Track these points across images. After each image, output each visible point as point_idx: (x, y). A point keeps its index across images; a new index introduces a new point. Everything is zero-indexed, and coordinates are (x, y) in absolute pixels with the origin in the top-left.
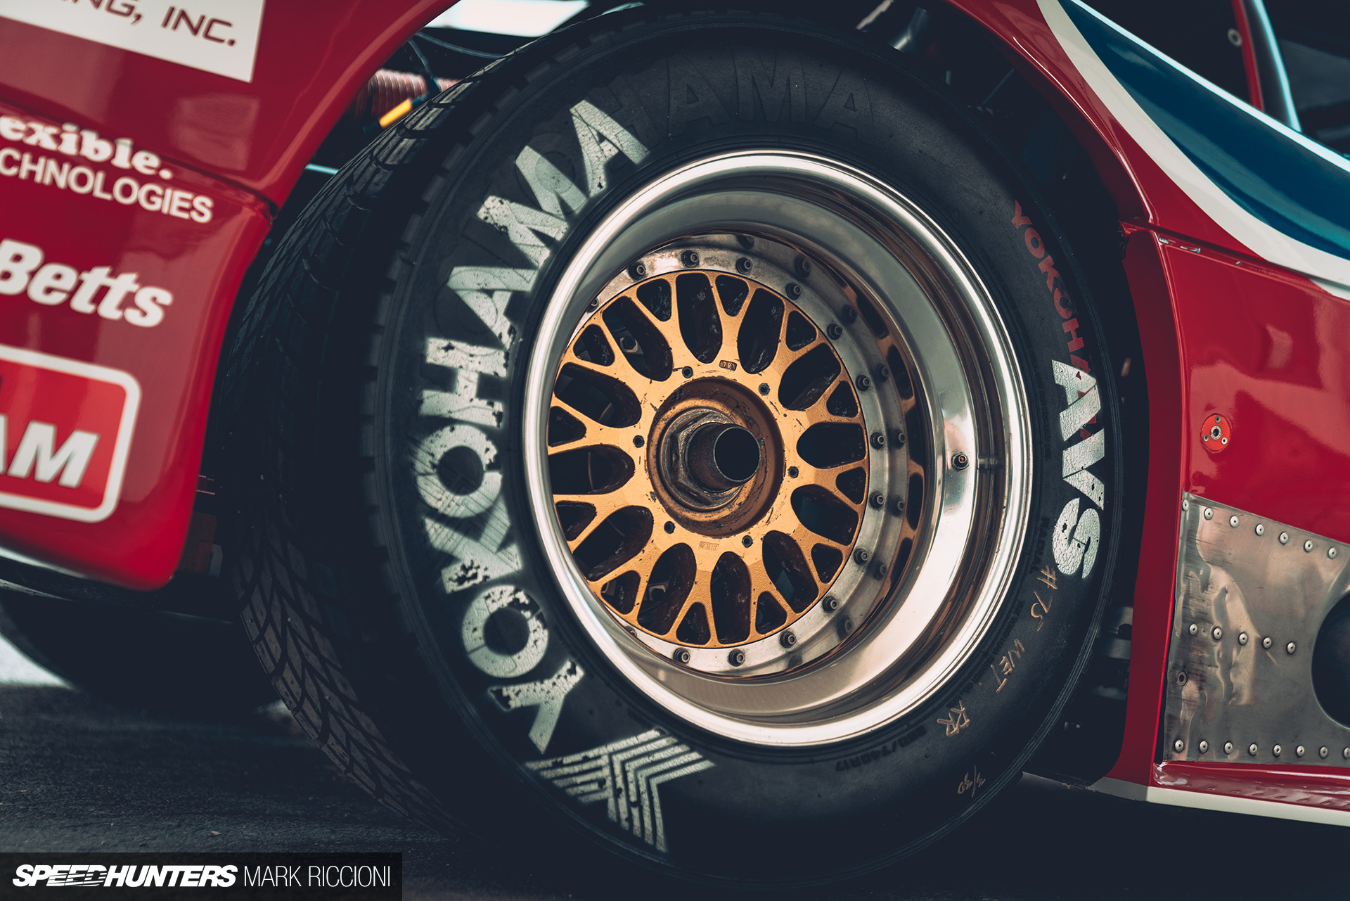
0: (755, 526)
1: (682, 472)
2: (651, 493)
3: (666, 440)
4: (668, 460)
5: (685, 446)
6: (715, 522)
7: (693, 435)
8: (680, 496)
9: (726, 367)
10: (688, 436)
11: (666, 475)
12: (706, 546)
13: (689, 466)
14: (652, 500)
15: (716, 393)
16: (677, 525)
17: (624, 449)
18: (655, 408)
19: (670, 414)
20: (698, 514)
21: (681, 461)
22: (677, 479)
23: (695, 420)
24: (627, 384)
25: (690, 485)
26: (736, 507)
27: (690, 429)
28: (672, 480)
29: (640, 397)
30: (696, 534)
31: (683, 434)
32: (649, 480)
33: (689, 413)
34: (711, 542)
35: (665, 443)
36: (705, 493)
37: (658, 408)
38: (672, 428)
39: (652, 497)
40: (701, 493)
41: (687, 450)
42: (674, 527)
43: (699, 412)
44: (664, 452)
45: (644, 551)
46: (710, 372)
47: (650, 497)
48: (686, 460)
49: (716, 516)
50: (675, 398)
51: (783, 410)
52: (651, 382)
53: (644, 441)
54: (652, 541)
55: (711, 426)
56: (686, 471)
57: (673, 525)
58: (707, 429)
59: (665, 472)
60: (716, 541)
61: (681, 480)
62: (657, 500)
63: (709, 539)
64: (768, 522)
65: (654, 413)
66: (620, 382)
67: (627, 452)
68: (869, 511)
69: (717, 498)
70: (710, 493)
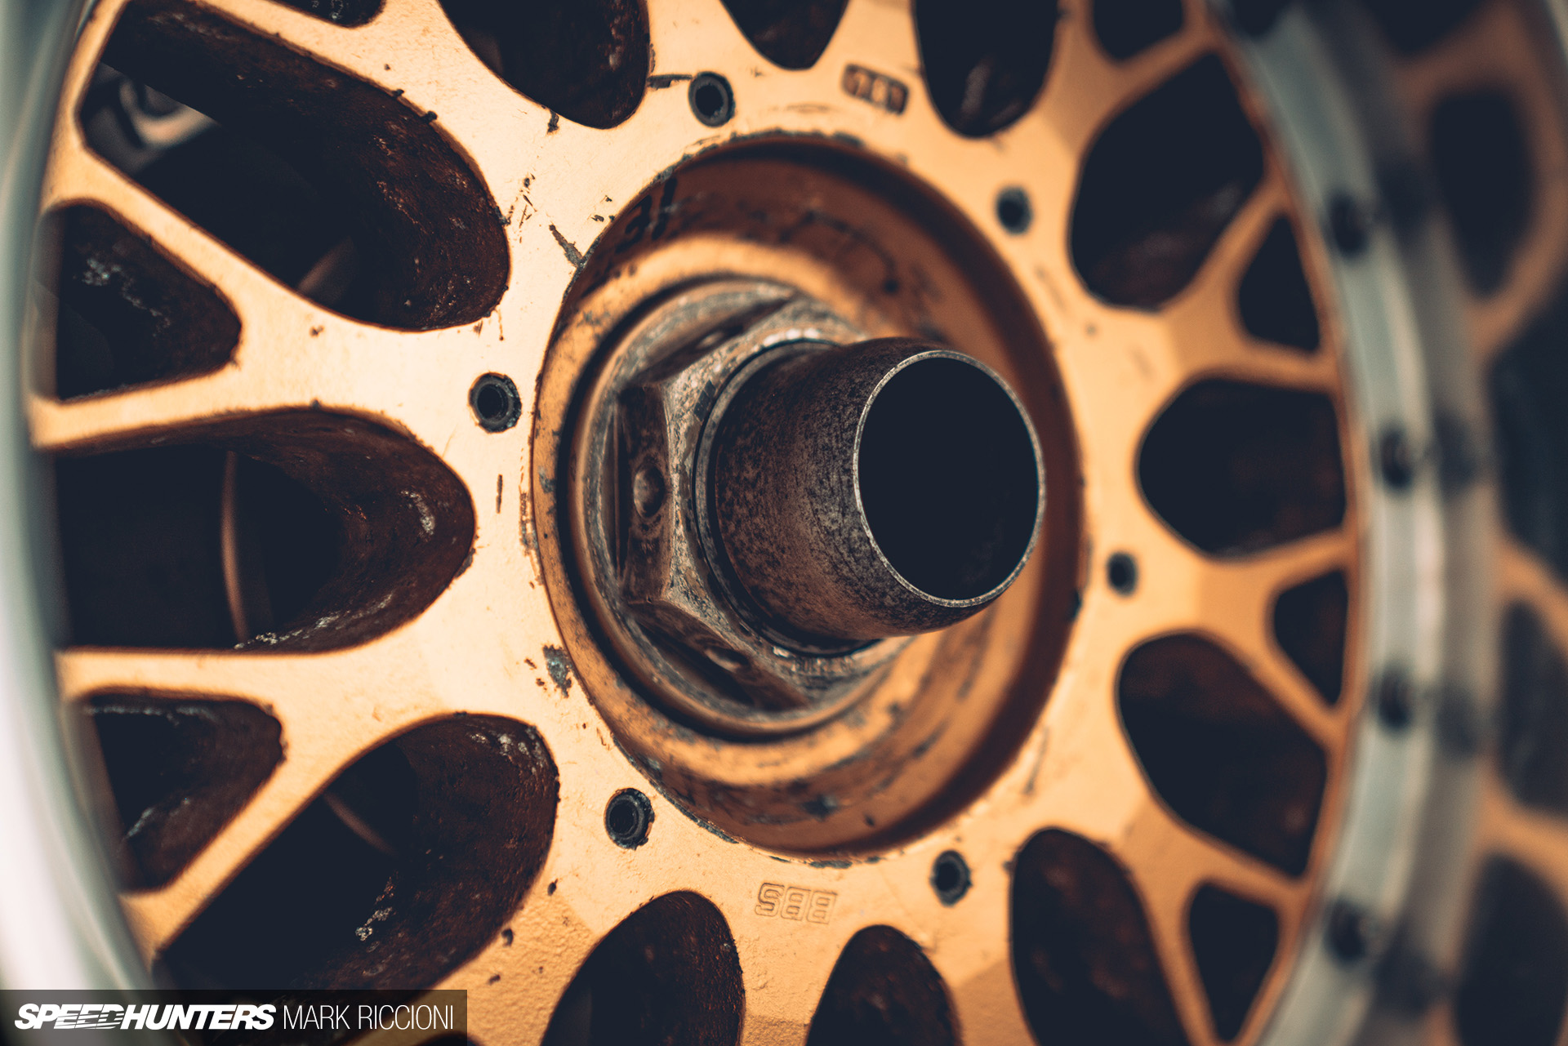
0: (980, 808)
1: (680, 556)
2: (549, 651)
3: (602, 414)
4: (610, 501)
5: (696, 436)
6: (798, 787)
7: (731, 391)
8: (658, 669)
9: (867, 96)
10: (709, 396)
11: (601, 571)
12: (783, 903)
13: (714, 531)
14: (551, 685)
15: (809, 218)
16: (661, 805)
17: (429, 434)
18: (570, 250)
19: (616, 295)
20: (729, 753)
21: (675, 507)
22: (658, 586)
23: (733, 327)
24: (446, 121)
25: (715, 620)
26: (877, 722)
27: (717, 362)
28: (626, 593)
29: (503, 192)
30: (742, 847)
31: (685, 387)
32: (541, 589)
33: (698, 295)
34: (805, 883)
35: (598, 426)
36: (776, 661)
37: (583, 248)
38: (629, 359)
39: (553, 670)
40: (763, 660)
41: (704, 458)
42: (649, 817)
43: (740, 298)
44: (592, 464)
45: (509, 935)
46: (804, 109)
47: (543, 672)
48: (701, 505)
49: (797, 762)
50: (644, 220)
51: (1085, 307)
52: (553, 127)
53: (518, 404)
54: (553, 887)
55: (803, 353)
56: (698, 552)
57: (646, 805)
58: (786, 368)
59: (597, 556)
60: (827, 877)
61: (674, 596)
62: (576, 689)
63: (797, 871)
64: (1030, 789)
65: (565, 273)
66: (409, 110)
67: (439, 451)
68: (1373, 743)
69: (825, 683)
70: (801, 657)
